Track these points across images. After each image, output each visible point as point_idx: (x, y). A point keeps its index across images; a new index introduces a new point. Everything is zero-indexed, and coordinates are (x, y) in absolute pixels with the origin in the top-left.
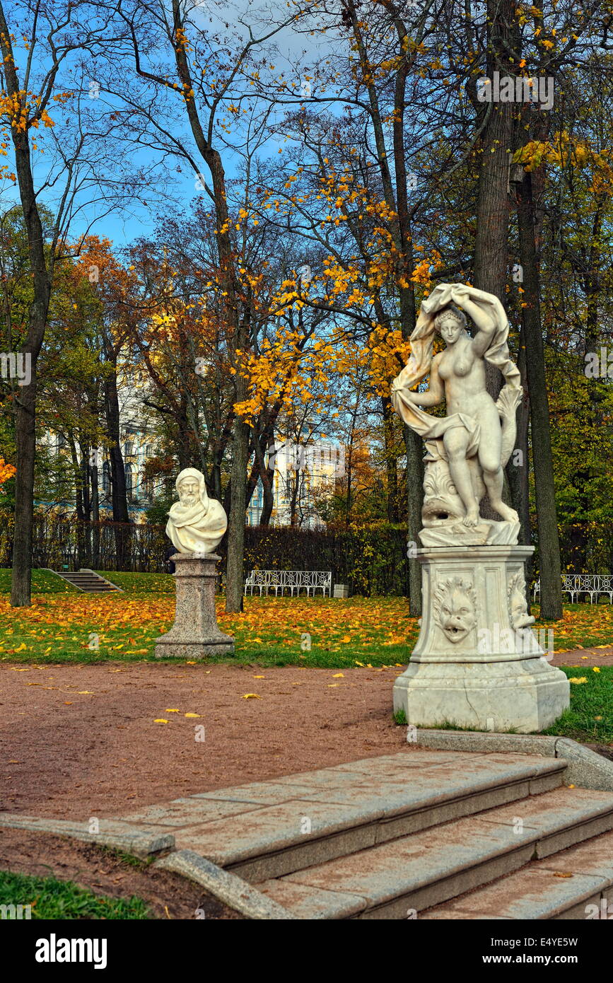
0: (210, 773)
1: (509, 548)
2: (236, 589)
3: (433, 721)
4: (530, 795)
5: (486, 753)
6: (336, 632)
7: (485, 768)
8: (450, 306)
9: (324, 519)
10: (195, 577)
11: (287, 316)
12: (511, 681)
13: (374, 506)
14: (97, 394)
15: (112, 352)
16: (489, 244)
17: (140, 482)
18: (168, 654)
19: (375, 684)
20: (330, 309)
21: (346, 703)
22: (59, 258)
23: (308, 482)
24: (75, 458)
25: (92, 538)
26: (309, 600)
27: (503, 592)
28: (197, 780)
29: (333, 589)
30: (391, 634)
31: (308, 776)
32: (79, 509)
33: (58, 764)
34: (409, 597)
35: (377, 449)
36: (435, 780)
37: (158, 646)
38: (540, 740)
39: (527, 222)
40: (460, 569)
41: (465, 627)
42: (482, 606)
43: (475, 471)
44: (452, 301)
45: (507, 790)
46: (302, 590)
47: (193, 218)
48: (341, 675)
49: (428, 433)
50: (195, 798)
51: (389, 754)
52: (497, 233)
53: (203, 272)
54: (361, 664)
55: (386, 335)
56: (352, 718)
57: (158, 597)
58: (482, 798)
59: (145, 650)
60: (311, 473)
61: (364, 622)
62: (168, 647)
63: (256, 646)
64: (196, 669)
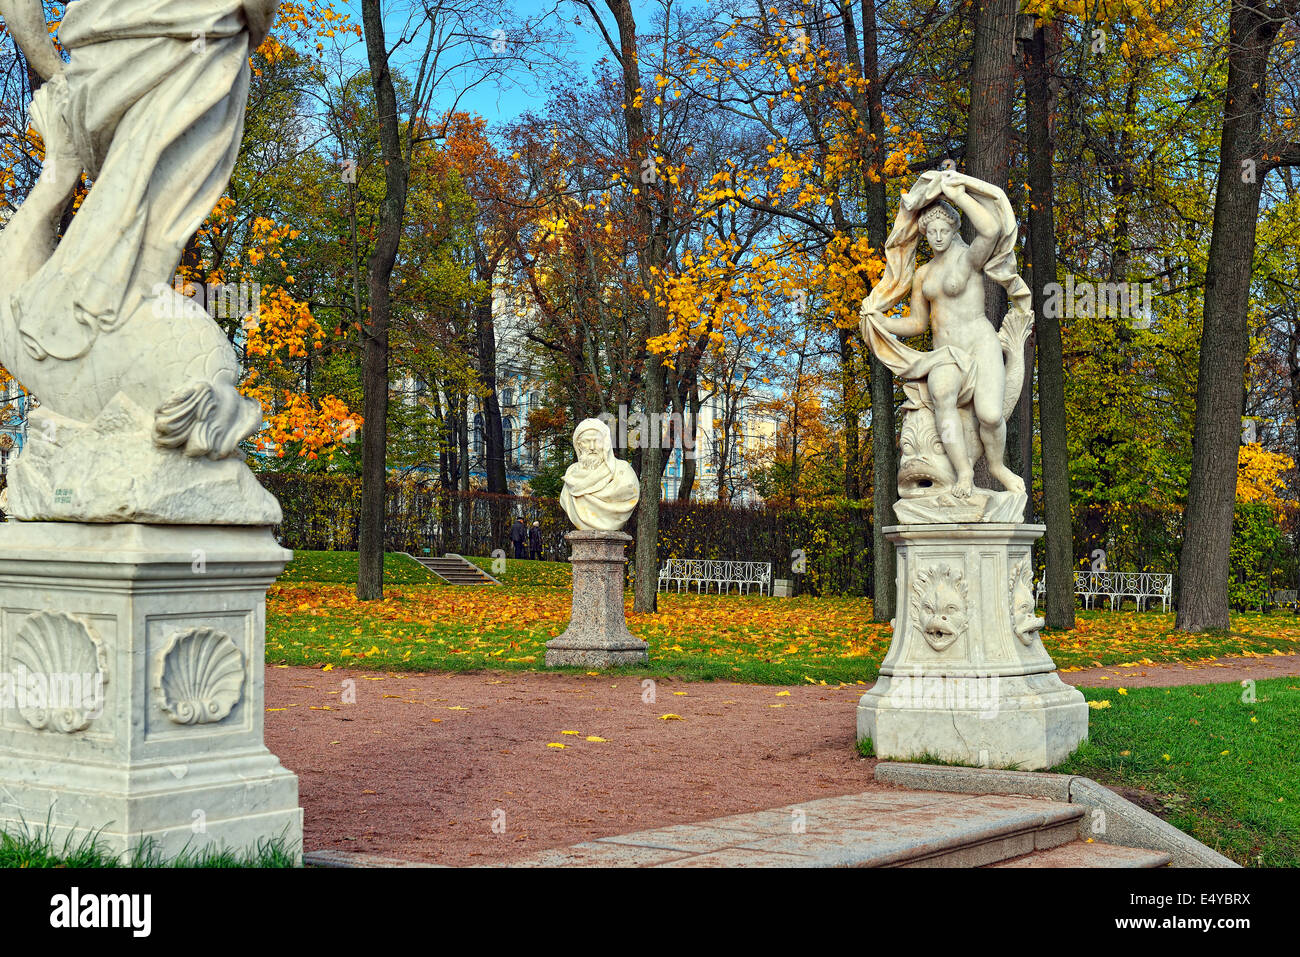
0: (621, 812)
1: (1012, 527)
2: (647, 582)
3: (909, 753)
4: (1035, 849)
5: (978, 795)
6: (778, 640)
7: (978, 813)
8: (939, 201)
9: (762, 494)
10: (598, 562)
11: (716, 222)
12: (1012, 702)
13: (827, 477)
14: (466, 324)
15: (486, 269)
16: (987, 123)
17: (523, 441)
18: (563, 662)
19: (832, 704)
20: (774, 212)
21: (793, 728)
22: (418, 140)
23: (740, 444)
24: (438, 409)
25: (460, 514)
26: (741, 599)
27: (1003, 585)
28: (604, 820)
29: (772, 585)
30: (849, 644)
31: (748, 818)
32: (443, 477)
33: (427, 796)
34: (872, 596)
35: (831, 400)
36: (913, 827)
37: (549, 652)
38: (1049, 779)
39: (1038, 94)
40: (947, 554)
41: (952, 630)
42: (975, 603)
43: (970, 424)
44: (942, 193)
45: (1006, 843)
46: (732, 586)
47: (596, 87)
48: (787, 693)
49: (908, 372)
50: (602, 842)
51: (851, 793)
52: (998, 109)
53: (607, 160)
54: (812, 681)
55: (848, 247)
56: (802, 747)
57: (547, 592)
58: (974, 852)
59: (532, 658)
60: (744, 432)
61: (814, 628)
62: (563, 652)
63: (675, 654)
64: (599, 681)
